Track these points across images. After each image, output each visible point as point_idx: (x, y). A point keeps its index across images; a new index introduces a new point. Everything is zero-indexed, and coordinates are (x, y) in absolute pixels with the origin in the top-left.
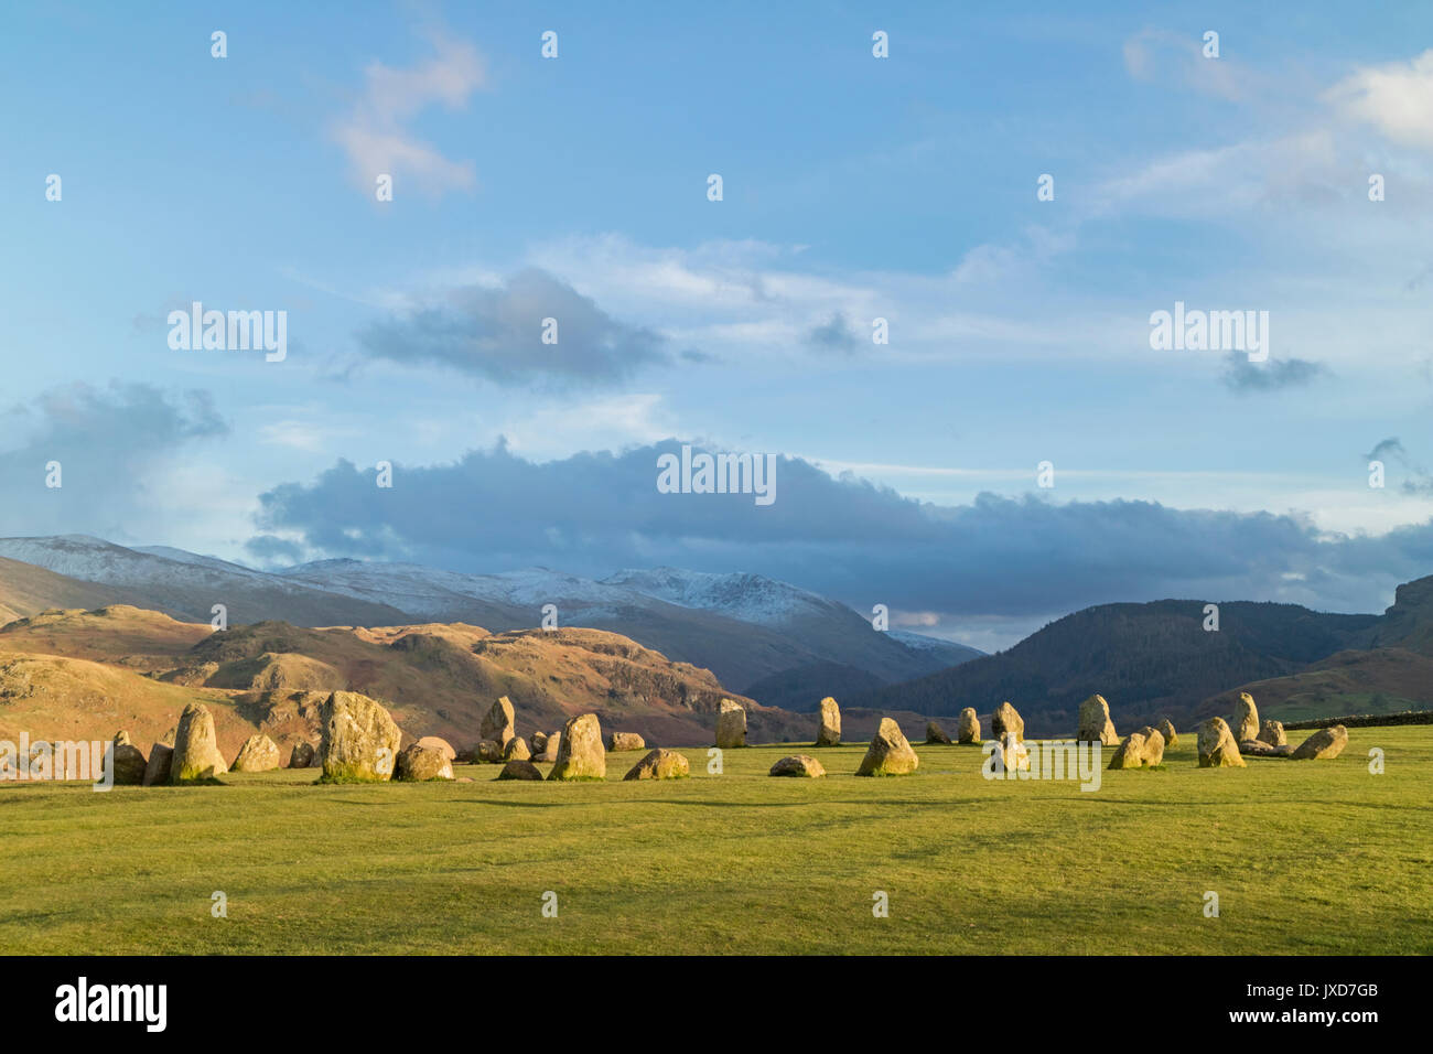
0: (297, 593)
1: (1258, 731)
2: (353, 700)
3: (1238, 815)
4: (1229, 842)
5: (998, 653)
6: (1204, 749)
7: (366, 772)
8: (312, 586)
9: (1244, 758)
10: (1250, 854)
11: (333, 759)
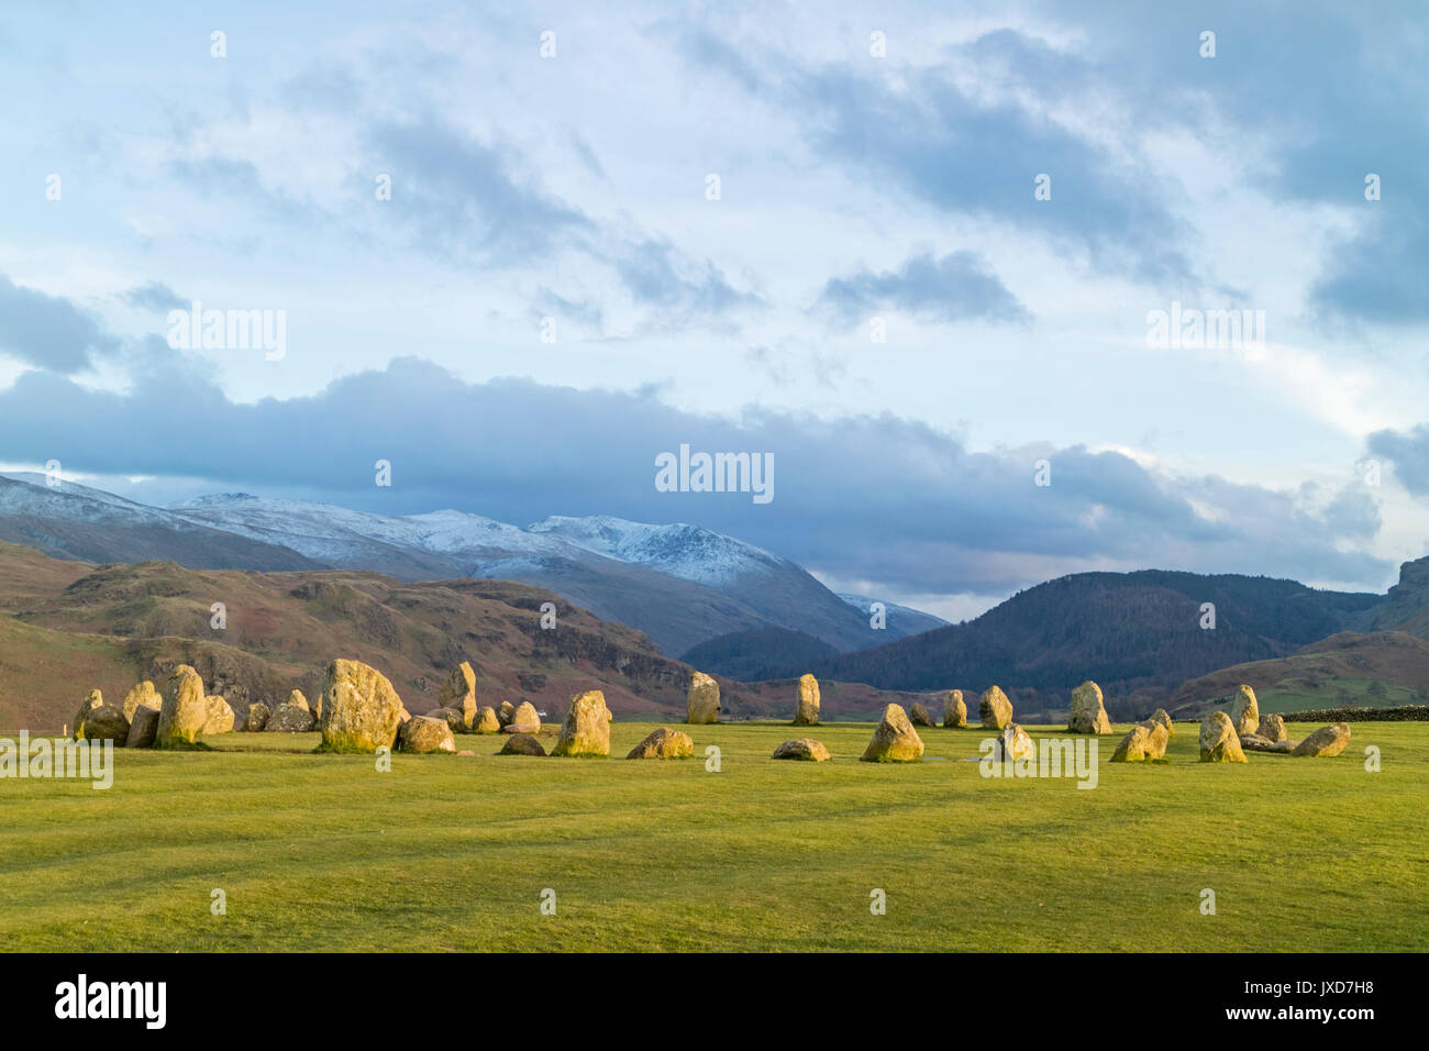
0: (186, 529)
1: (1258, 725)
2: (355, 668)
3: (1255, 814)
4: (1250, 839)
5: (963, 623)
6: (1206, 743)
7: (367, 742)
8: (202, 523)
9: (1246, 754)
10: (1271, 851)
11: (333, 728)
